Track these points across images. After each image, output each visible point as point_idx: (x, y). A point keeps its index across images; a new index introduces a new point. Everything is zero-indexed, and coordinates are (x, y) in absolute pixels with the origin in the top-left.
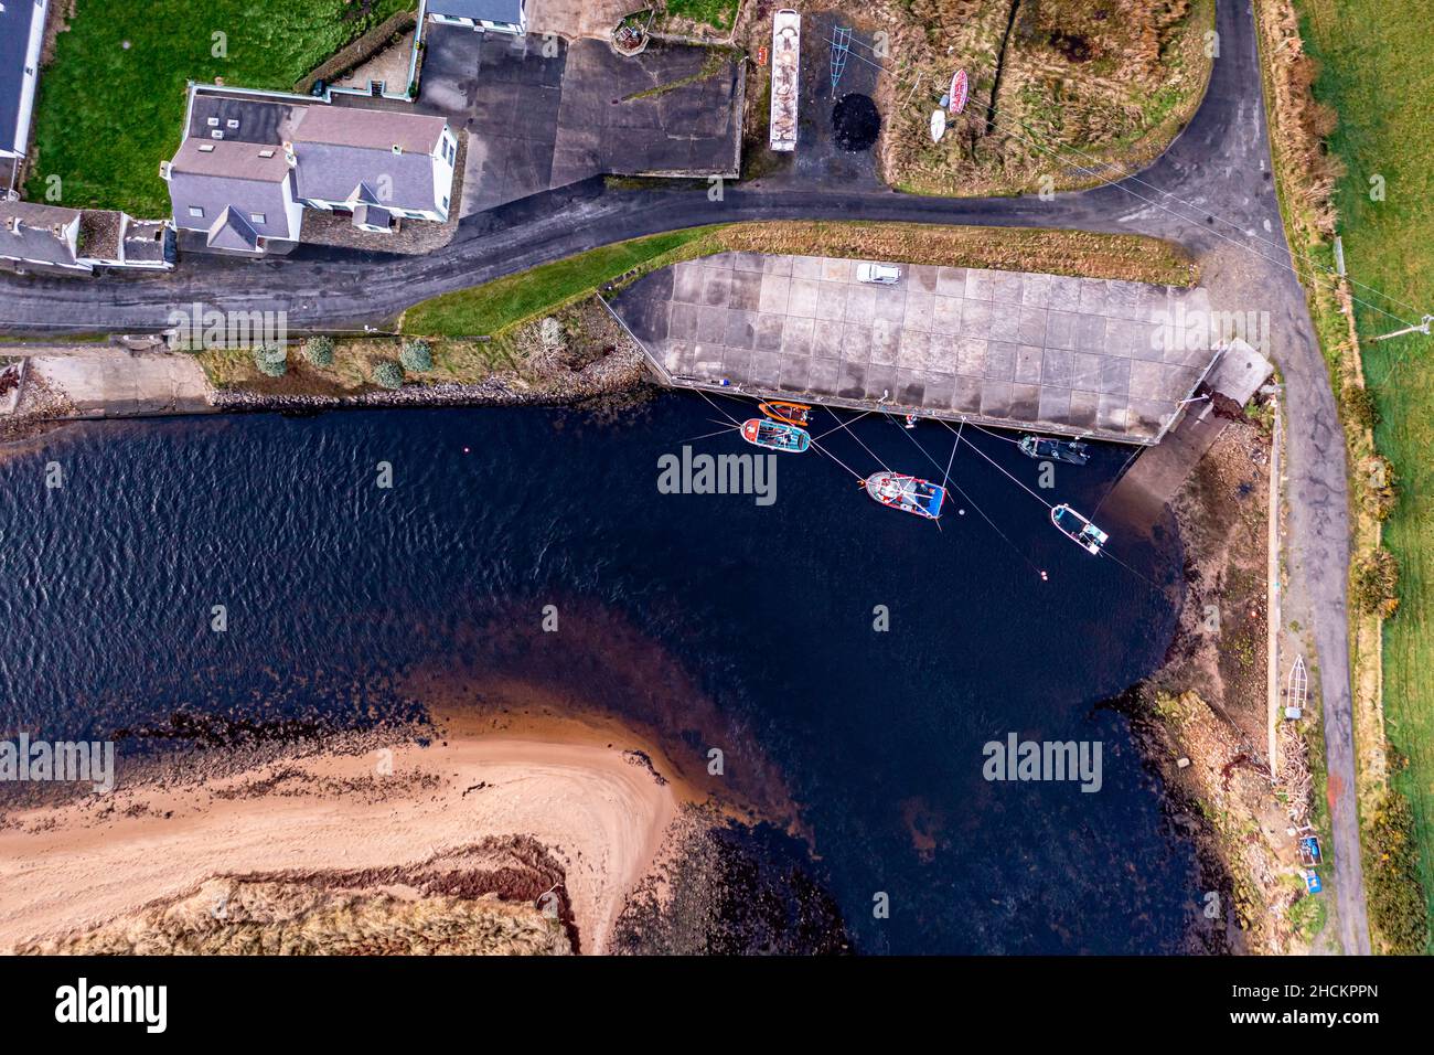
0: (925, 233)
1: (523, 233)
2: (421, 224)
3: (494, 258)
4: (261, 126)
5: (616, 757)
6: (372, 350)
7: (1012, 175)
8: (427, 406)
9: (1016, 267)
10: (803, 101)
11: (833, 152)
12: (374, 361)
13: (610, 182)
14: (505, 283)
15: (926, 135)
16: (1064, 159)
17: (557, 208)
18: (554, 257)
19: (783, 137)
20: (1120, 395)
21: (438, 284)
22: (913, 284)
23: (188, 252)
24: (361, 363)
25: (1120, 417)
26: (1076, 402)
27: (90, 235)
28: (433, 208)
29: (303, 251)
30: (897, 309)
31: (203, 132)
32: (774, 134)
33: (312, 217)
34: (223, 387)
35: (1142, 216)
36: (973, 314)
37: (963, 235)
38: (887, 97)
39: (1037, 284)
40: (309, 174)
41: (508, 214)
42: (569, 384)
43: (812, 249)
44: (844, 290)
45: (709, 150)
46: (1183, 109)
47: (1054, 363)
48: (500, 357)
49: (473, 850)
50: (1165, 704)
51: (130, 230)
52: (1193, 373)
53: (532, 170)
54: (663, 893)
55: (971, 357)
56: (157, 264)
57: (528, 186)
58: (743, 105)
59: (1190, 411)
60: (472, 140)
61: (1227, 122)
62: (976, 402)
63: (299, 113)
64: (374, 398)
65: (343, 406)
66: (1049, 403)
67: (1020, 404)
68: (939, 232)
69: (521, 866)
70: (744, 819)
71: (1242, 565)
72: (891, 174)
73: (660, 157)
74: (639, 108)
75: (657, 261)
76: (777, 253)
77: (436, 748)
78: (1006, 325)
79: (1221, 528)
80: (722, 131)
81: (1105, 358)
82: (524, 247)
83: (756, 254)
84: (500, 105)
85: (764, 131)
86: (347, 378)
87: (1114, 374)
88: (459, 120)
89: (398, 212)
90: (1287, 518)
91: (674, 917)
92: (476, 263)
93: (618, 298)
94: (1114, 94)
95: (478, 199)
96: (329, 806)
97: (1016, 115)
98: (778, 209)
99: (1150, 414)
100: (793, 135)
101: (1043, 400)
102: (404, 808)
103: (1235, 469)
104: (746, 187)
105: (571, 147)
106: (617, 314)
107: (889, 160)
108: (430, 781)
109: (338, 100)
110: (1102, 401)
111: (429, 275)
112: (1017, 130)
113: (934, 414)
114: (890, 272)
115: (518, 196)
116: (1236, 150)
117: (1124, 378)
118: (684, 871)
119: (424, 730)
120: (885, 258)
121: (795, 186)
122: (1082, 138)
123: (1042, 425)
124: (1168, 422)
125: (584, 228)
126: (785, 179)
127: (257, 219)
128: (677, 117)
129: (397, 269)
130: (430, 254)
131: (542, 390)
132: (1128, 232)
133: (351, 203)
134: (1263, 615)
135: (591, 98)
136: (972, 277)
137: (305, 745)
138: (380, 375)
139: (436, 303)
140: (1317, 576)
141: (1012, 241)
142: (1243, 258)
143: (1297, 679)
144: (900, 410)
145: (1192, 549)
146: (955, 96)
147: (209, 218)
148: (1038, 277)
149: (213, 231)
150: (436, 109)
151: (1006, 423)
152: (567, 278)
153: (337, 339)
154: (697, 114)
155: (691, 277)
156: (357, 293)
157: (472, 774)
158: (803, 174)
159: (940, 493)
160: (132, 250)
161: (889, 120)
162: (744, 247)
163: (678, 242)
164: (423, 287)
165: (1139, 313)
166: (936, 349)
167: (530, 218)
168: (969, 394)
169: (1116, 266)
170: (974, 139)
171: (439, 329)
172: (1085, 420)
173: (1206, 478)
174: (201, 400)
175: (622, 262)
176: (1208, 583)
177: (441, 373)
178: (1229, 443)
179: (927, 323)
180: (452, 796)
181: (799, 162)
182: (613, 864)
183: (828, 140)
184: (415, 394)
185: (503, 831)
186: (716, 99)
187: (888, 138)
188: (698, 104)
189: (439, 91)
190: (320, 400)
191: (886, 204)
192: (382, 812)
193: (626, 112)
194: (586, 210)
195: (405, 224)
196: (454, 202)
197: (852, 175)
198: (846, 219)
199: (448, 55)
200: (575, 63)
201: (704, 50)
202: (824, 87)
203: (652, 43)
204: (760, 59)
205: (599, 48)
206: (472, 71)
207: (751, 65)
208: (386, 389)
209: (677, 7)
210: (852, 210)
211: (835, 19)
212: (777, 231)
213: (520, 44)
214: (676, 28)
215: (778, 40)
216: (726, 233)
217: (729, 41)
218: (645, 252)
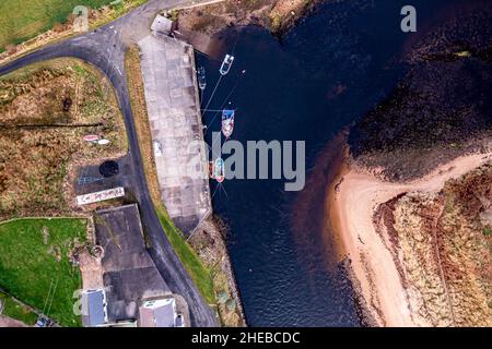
0: (141, 137)
1: (172, 271)
2: (177, 307)
3: (183, 279)
5: (339, 196)
6: (224, 312)
7: (115, 113)
8: (238, 289)
9: (145, 105)
10: (106, 188)
11: (120, 174)
12: (227, 311)
13: (148, 246)
14: (191, 273)
15: (108, 145)
16: (105, 98)
17: (161, 261)
18: (178, 259)
19: (120, 192)
20: (179, 61)
21: (196, 296)
22: (158, 137)
24: (229, 315)
25: (186, 59)
26: (184, 75)
28: (170, 305)
30: (168, 140)
32: (119, 195)
35: (118, 68)
36: (164, 115)
37: (138, 124)
38: (98, 161)
39: (149, 96)
41: (168, 279)
42: (219, 243)
43: (155, 173)
44: (166, 159)
45: (129, 215)
46: (80, 63)
47: (174, 85)
48: (216, 268)
49: (381, 236)
50: (276, 23)
52: (166, 40)
53: (151, 274)
54: (379, 170)
55: (178, 112)
57: (155, 274)
58: (112, 208)
59: (178, 37)
60: (144, 297)
61: (81, 48)
62: (192, 107)
64: (240, 308)
65: (245, 318)
66: (187, 83)
67: (190, 93)
68: (139, 133)
69: (382, 219)
70: (348, 149)
71: (224, 10)
72: (124, 153)
73: (136, 231)
74: (121, 243)
75: (171, 224)
76: (159, 185)
77: (351, 257)
78: (164, 104)
79: (214, 19)
80: (122, 213)
81: (168, 69)
82: (177, 269)
83: (161, 191)
84: (131, 290)
85: (119, 199)
86: (236, 318)
87: (173, 65)
88: (139, 303)
89: (175, 316)
91: (386, 164)
92: (186, 284)
93: (187, 234)
94: (79, 87)
95: (164, 290)
96: (379, 288)
97: (95, 117)
98: (144, 188)
99: (183, 50)
100: (118, 189)
101: (186, 85)
102: (374, 263)
103: (194, 19)
104: (139, 200)
105: (140, 262)
106: (192, 233)
107: (119, 155)
108: (362, 256)
110: (182, 66)
111: (194, 300)
112: (99, 116)
113: (200, 120)
114: (156, 145)
115: (159, 276)
116: (89, 43)
117: (173, 61)
118: (370, 165)
119: (346, 262)
120: (152, 148)
121: (135, 184)
122: (97, 94)
123: (195, 84)
124: (184, 44)
125: (166, 251)
126: (134, 188)
128: (121, 229)
129: (195, 311)
130: (187, 300)
131: (223, 251)
132: (125, 72)
135: (121, 260)
136: (151, 118)
137: (362, 301)
138: (232, 308)
139: (203, 295)
141: (136, 108)
142: (125, 32)
144: (201, 131)
145: (223, 27)
146: (92, 138)
148: (146, 97)
150: (137, 312)
151: (197, 96)
152: (184, 252)
154: (118, 223)
155: (173, 211)
157: (357, 243)
158: (130, 182)
159: (225, 112)
161: (106, 158)
162: (160, 196)
163: (163, 219)
164: (199, 301)
165: (150, 61)
166: (178, 124)
167: (166, 270)
168: (190, 110)
169: (136, 72)
170: (105, 128)
171: (211, 292)
172: (190, 71)
173: (199, 27)
175: (174, 235)
176: (233, 19)
177: (226, 287)
178: (186, 23)
179: (170, 129)
180: (365, 247)
181: (127, 185)
182: (374, 189)
183: (117, 177)
184: (235, 294)
185: (372, 228)
186: (112, 218)
187: (112, 157)
188: (115, 223)
189: (131, 312)
191: (134, 153)
192: (376, 269)
193: (123, 247)
194: (160, 252)
195: (178, 312)
196: (168, 297)
197: (127, 166)
198: (142, 165)
199: (118, 312)
200: (111, 268)
201: (96, 226)
202: (100, 183)
203: (98, 244)
204: (95, 206)
205: (103, 261)
206: (121, 303)
207: (98, 208)
208: (236, 304)
209: (84, 238)
210: (138, 162)
211: (76, 184)
212: (152, 187)
213: (108, 289)
214: (91, 237)
215: (87, 202)
216: (156, 203)
217: (91, 218)
218: (169, 228)
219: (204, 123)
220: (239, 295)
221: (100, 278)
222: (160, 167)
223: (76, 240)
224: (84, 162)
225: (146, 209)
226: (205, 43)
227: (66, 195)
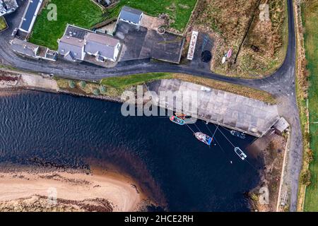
0: (217, 82)
1: (131, 67)
2: (109, 61)
3: (124, 71)
4: (80, 35)
5: (129, 186)
6: (94, 86)
7: (238, 73)
8: (103, 100)
9: (236, 93)
10: (196, 50)
11: (200, 62)
12: (94, 88)
13: (151, 60)
14: (125, 77)
15: (221, 62)
16: (250, 72)
17: (139, 63)
18: (136, 73)
19: (190, 57)
20: (254, 125)
21: (111, 74)
22: (213, 93)
23: (59, 58)
24: (91, 88)
25: (254, 130)
26: (245, 125)
27: (40, 51)
28: (113, 58)
29: (83, 63)
30: (208, 98)
31: (68, 35)
32: (188, 56)
33: (87, 56)
34: (60, 88)
35: (265, 87)
36: (225, 102)
37: (225, 84)
38: (214, 52)
39: (240, 98)
40: (88, 47)
41: (128, 63)
43: (192, 82)
44: (198, 91)
45: (174, 56)
46: (277, 66)
47: (241, 116)
48: (121, 93)
49: (93, 200)
50: (254, 196)
51: (49, 52)
52: (271, 123)
53: (135, 54)
55: (223, 111)
56: (52, 60)
57: (134, 56)
58: (182, 49)
59: (269, 131)
60: (124, 46)
61: (286, 70)
62: (222, 121)
63: (89, 34)
64: (92, 96)
65: (85, 97)
66: (238, 124)
67: (232, 123)
68: (220, 83)
69: (103, 206)
70: (155, 205)
71: (276, 168)
72: (212, 69)
73: (163, 56)
74: (161, 45)
75: (159, 78)
76: (184, 81)
77: (90, 176)
78: (232, 105)
79: (273, 159)
80: (177, 53)
81: (252, 116)
82: (130, 70)
83: (180, 81)
84: (131, 40)
85: (186, 55)
86: (87, 91)
87: (254, 120)
88: (122, 41)
89: (105, 58)
90: (288, 159)
92: (119, 72)
93: (148, 84)
94: (263, 60)
95: (123, 58)
96: (64, 184)
97: (241, 61)
98: (186, 72)
99: (261, 130)
100: (192, 57)
101: (237, 123)
102: (80, 188)
103: (278, 146)
104: (180, 66)
105: (145, 51)
106: (148, 88)
107: (212, 65)
108: (87, 183)
109: (97, 33)
110: (250, 125)
111: (109, 72)
112: (241, 64)
113: (212, 122)
114: (208, 89)
115: (132, 59)
116: (288, 76)
117: (256, 121)
119: (88, 171)
120: (208, 86)
121: (191, 68)
122: (254, 68)
123: (236, 128)
124: (264, 133)
125: (144, 68)
126: (189, 66)
127: (75, 54)
128: (168, 49)
129: (103, 70)
130: (111, 68)
132: (261, 90)
133: (96, 54)
134: (279, 180)
135: (151, 41)
136: (226, 93)
137: (61, 170)
138: (94, 92)
139: (109, 79)
140: (293, 173)
141: (236, 87)
142: (286, 101)
143: (285, 196)
144: (206, 120)
145: (265, 162)
146: (229, 54)
147: (65, 52)
148: (240, 96)
149: (65, 55)
150: (117, 38)
151: (228, 127)
152: (138, 78)
153: (87, 82)
154: (172, 49)
155: (165, 83)
156: (93, 73)
157: (96, 183)
158: (193, 65)
159: (211, 139)
160: (48, 56)
161: (213, 57)
162: (177, 79)
163: (164, 75)
164: (108, 75)
165: (261, 108)
166: (215, 108)
167: (133, 64)
168: (221, 119)
169: (258, 96)
170: (232, 64)
171: (109, 84)
172: (246, 129)
173: (271, 147)
174: (55, 90)
175: (151, 77)
176: (268, 171)
177: (107, 93)
178: (277, 140)
179: (215, 101)
180: (91, 187)
181: (192, 63)
183: (200, 59)
184: (101, 97)
185: (101, 197)
186: (177, 46)
187: (212, 61)
188: (173, 47)
189: (119, 34)
190: (81, 95)
191: (210, 75)
192: (75, 188)
193: (157, 46)
194: (145, 65)
195: (106, 61)
196: (117, 58)
197: (203, 67)
198: (200, 76)
199: (122, 27)
200: (149, 34)
201: (177, 36)
202: (201, 48)
203: (166, 32)
204: (188, 40)
205: (154, 31)
206: (127, 32)
207: (186, 41)
208: (95, 95)
209: (172, 26)
210: (203, 75)
211: (206, 34)
212: (185, 76)
213: (138, 28)
214: (171, 30)
215: (192, 36)
216: (174, 75)
217: (182, 35)
218: (156, 76)
219: (210, 123)
220: (99, 99)
221: (146, 26)
222: (195, 86)
223: (174, 21)
224: (217, 44)
225: (173, 68)
226: (260, 146)
227: (201, 26)
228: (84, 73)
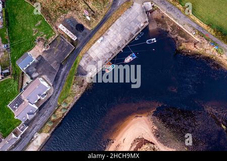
0: (100, 30)
1: (60, 79)
2: (48, 91)
3: (60, 85)
4: (20, 101)
5: (134, 120)
6: (59, 110)
7: (102, 14)
8: (72, 108)
9: (113, 23)
10: (72, 32)
11: (81, 33)
12: (61, 111)
13: (63, 64)
14: (64, 87)
15: (88, 21)
16: (105, 6)
17: (60, 73)
18: (66, 78)
19: (74, 38)
20: (139, 23)
21: (58, 95)
22: (105, 37)
23: (28, 123)
24: (60, 112)
25: (142, 25)
26: (136, 29)
27: (16, 134)
28: (48, 88)
29: (40, 109)
30: (107, 41)
31: (15, 109)
32: (73, 39)
33: (36, 104)
34: (48, 132)
35: (119, 3)
36: (115, 33)
37: (104, 26)
38: (80, 22)
39: (118, 22)
40: (31, 100)
41: (56, 80)
42: (83, 89)
43: (91, 46)
44: (99, 46)
45: (68, 48)
47: (129, 28)
48: (73, 94)
49: (131, 147)
50: (181, 48)
51: (19, 128)
52: (143, 12)
53: (53, 72)
54: (155, 128)
55: (120, 37)
56: (27, 128)
57: (54, 74)
58: (66, 40)
59: (148, 16)
60: (43, 76)
62: (126, 41)
63: (22, 95)
64: (65, 114)
65: (63, 119)
66: (133, 32)
67: (131, 36)
68: (101, 29)
69: (138, 143)
70: (154, 110)
71: (171, 25)
72: (90, 29)
73: (65, 55)
74: (56, 53)
75: (77, 65)
76: (88, 50)
77: (115, 141)
79: (165, 24)
80: (67, 45)
81: (133, 21)
82: (62, 80)
83: (86, 53)
84: (42, 70)
85: (72, 40)
86: (60, 116)
87: (136, 21)
88: (39, 76)
89: (45, 93)
90: (170, 15)
91: (159, 129)
92: (59, 88)
93: (77, 74)
95: (51, 82)
97: (95, 8)
98: (83, 46)
99: (144, 21)
100: (75, 37)
101: (132, 33)
103: (159, 17)
104: (77, 47)
105: (54, 65)
106: (79, 76)
107: (88, 27)
108: (118, 145)
109: (25, 89)
110: (138, 26)
111: (56, 95)
112: (97, 9)
113: (123, 47)
114: (101, 38)
115: (55, 76)
118: (155, 123)
119: (112, 141)
120: (99, 38)
121: (82, 41)
122: (104, 2)
123: (135, 35)
124: (147, 20)
125: (65, 71)
126: (80, 42)
127: (31, 111)
128: (61, 49)
129: (52, 99)
130: (53, 93)
131: (81, 93)
132: (120, 6)
133: (39, 98)
134: (180, 27)
135: (50, 57)
136: (110, 29)
138: (63, 111)
139: (60, 97)
140: (180, 17)
141: (110, 21)
143: (191, 29)
144: (119, 51)
145: (165, 29)
146: (86, 13)
147: (26, 117)
148: (117, 21)
149: (28, 118)
150: (36, 78)
151: (131, 39)
152: (70, 78)
153: (54, 113)
154: (63, 46)
155: (82, 63)
156: (50, 106)
157: (122, 140)
158: (81, 39)
159: (133, 54)
160: (22, 130)
161: (83, 23)
162: (84, 54)
163: (77, 61)
165: (131, 13)
166: (116, 40)
167: (59, 77)
168: (124, 41)
169: (123, 10)
170: (94, 15)
171: (63, 99)
172: (139, 29)
173: (158, 21)
174: (48, 136)
175: (74, 70)
176: (171, 31)
177: (69, 103)
178: (155, 14)
179: (111, 39)
180: (123, 144)
181: (79, 39)
182: (147, 131)
183: (79, 33)
184: (69, 109)
185: (132, 141)
186: (63, 42)
187: (85, 26)
188: (62, 45)
189: (34, 76)
190: (60, 121)
191: (93, 32)
193: (55, 55)
194: (63, 69)
195: (47, 93)
196: (49, 85)
197: (86, 33)
198: (90, 39)
199: (30, 71)
200: (44, 56)
201: (55, 39)
202: (72, 28)
203: (50, 45)
204: (62, 33)
205: (45, 52)
206: (35, 69)
207: (62, 35)
208: (65, 112)
209: (48, 38)
210: (90, 36)
211: (65, 20)
212: (85, 48)
213: (36, 61)
214: (50, 40)
215: (62, 29)
216: (80, 55)
217: (57, 35)
218: (75, 66)
219: (123, 49)
220: (70, 111)
221: (38, 55)
222: (95, 46)
223: (45, 36)
224: (76, 17)
225: (76, 53)
226: (153, 27)
227: (58, 20)
228: (47, 112)
